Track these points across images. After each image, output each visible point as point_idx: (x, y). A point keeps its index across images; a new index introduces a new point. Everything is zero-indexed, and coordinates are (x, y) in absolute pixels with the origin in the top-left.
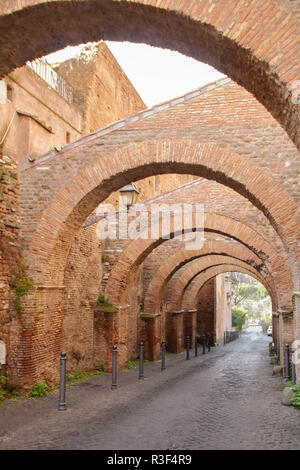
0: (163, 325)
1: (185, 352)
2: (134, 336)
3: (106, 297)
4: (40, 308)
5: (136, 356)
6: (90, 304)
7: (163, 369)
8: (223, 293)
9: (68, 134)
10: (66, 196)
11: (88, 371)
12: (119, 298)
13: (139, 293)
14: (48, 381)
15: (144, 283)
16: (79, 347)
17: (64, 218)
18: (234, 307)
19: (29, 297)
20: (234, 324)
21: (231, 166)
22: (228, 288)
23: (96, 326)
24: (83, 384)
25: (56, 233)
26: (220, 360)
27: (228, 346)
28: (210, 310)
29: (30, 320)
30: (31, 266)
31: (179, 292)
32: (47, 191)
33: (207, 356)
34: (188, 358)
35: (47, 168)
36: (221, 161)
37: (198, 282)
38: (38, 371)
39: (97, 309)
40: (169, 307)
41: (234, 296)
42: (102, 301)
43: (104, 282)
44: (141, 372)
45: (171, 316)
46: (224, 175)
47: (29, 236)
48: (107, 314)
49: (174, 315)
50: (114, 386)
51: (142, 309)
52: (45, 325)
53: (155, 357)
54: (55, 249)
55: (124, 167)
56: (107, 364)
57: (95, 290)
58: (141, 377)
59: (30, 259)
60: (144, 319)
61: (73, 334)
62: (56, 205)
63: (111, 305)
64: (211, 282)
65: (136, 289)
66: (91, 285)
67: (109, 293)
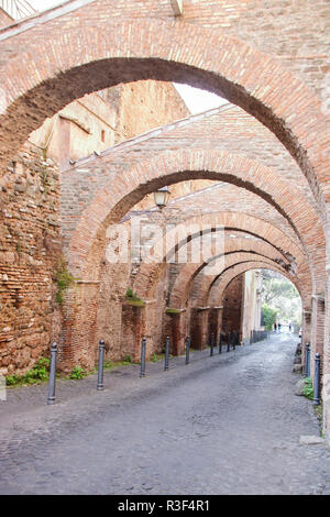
0: (188, 320)
1: (209, 350)
2: (159, 330)
3: (134, 292)
4: (79, 301)
5: (160, 350)
6: (120, 298)
7: (187, 363)
8: (252, 289)
9: (103, 132)
10: (105, 198)
11: (115, 361)
12: (147, 293)
13: (166, 288)
14: (84, 366)
15: (170, 278)
16: (108, 339)
17: (102, 219)
18: (265, 305)
19: (70, 290)
20: (263, 324)
21: (259, 177)
22: (259, 284)
23: (124, 319)
24: (112, 372)
25: (94, 233)
26: (244, 358)
27: (254, 345)
28: (237, 307)
29: (70, 312)
30: (70, 262)
31: (205, 288)
32: (87, 193)
33: (231, 354)
34: (212, 355)
35: (87, 171)
36: (251, 172)
37: (226, 278)
38: (76, 357)
39: (125, 303)
40: (195, 303)
41: (265, 293)
42: (130, 296)
43: (133, 277)
44: (167, 365)
45: (197, 312)
46: (252, 184)
47: (68, 234)
48: (135, 308)
49: (200, 311)
50: (142, 375)
51: (168, 303)
52: (82, 316)
53: (179, 352)
54: (92, 247)
55: (160, 174)
56: (134, 356)
57: (124, 285)
58: (166, 368)
59: (69, 255)
60: (169, 314)
61: (103, 325)
62: (95, 206)
63: (139, 300)
64: (240, 278)
65: (162, 284)
66: (120, 280)
67: (138, 287)
